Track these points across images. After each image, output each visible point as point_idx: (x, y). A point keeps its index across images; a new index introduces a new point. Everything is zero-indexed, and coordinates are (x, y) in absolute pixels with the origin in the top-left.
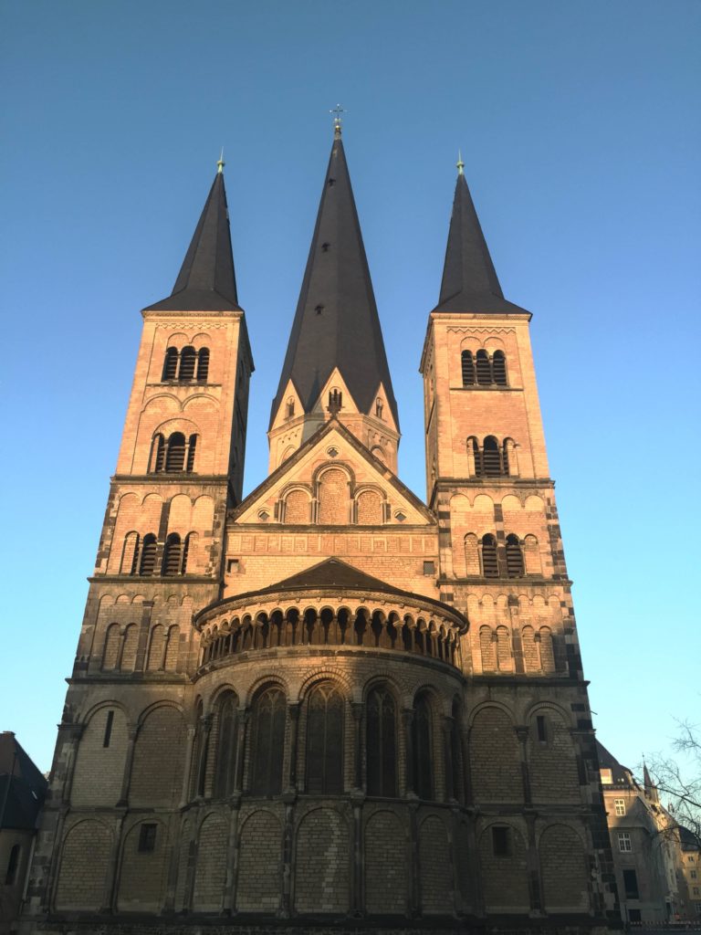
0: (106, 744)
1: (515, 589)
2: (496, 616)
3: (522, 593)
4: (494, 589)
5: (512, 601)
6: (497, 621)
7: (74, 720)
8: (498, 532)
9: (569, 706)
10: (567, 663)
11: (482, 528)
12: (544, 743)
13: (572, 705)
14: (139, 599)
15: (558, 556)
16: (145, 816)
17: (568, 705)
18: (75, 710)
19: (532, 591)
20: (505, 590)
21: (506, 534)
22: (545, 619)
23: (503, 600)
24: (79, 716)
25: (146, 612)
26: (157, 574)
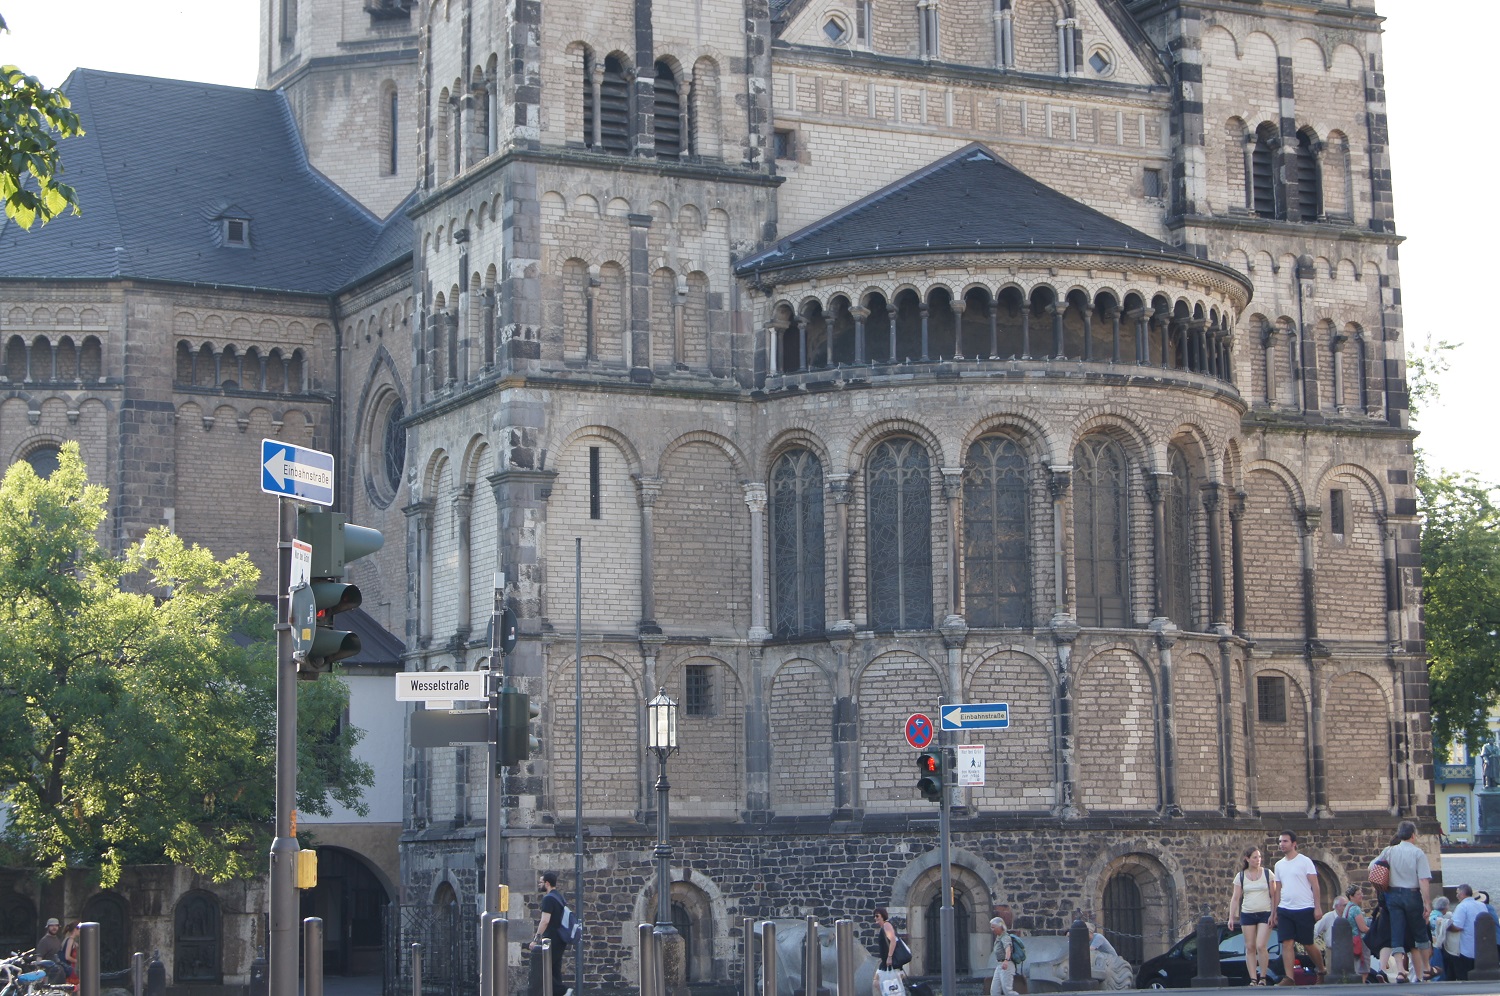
0: (595, 512)
1: (1310, 244)
2: (1277, 297)
3: (1319, 251)
4: (1275, 242)
5: (1303, 270)
6: (1278, 307)
7: (536, 464)
8: (1282, 120)
9: (1385, 473)
10: (1383, 394)
11: (1255, 109)
12: (1338, 536)
13: (1389, 472)
14: (617, 209)
15: (1380, 182)
16: (695, 651)
17: (1381, 471)
18: (534, 444)
19: (1338, 250)
20: (1294, 245)
21: (1298, 126)
22: (1353, 307)
23: (1287, 265)
24: (544, 453)
25: (637, 241)
26: (648, 153)
